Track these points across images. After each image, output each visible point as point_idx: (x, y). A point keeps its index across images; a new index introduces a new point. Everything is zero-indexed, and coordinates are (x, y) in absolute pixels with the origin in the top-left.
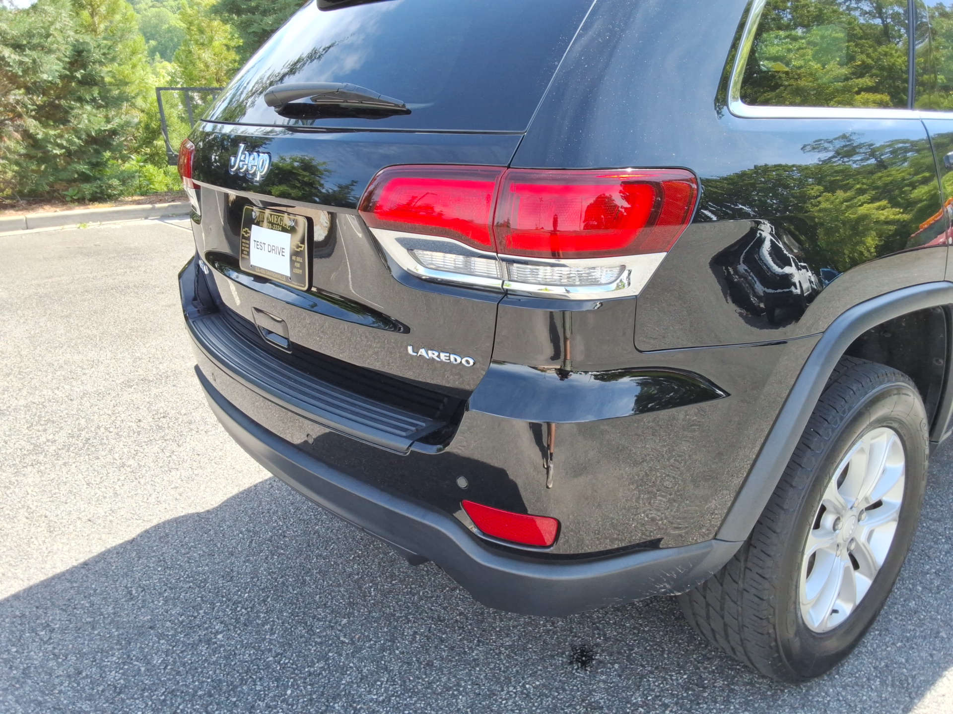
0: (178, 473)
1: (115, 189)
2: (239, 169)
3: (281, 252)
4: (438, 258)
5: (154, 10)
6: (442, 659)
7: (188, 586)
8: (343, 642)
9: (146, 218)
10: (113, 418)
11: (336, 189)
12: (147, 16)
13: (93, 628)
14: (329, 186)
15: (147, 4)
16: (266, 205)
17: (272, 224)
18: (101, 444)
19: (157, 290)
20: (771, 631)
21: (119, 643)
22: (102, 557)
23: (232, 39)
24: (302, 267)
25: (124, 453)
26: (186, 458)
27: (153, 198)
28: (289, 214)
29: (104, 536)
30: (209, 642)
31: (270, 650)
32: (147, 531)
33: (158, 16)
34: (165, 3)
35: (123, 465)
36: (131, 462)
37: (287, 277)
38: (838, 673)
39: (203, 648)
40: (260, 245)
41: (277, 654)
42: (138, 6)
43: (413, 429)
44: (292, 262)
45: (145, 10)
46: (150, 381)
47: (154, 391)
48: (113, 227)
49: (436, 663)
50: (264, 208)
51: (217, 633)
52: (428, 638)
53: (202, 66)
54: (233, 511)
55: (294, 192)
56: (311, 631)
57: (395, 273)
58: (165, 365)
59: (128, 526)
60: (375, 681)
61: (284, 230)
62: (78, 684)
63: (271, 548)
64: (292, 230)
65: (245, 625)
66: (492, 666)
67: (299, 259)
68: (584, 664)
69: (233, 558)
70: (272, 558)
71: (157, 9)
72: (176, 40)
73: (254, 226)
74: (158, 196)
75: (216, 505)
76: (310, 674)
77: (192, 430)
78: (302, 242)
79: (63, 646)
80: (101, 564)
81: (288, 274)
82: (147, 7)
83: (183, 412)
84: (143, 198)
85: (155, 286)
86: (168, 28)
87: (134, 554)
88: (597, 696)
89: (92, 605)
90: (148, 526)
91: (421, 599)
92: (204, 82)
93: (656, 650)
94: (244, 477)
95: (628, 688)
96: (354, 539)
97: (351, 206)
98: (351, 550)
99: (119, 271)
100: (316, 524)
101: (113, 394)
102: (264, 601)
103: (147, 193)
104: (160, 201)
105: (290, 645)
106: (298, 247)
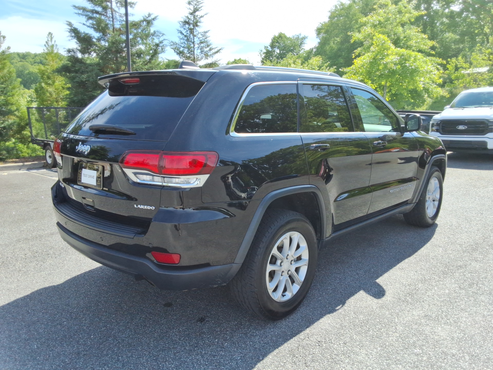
0: (45, 272)
1: (4, 156)
2: (79, 150)
3: (93, 177)
4: (145, 177)
5: (21, 63)
6: (150, 324)
7: (51, 308)
8: (113, 322)
9: (20, 170)
10: (14, 254)
11: (114, 156)
12: (17, 66)
13: (14, 323)
14: (110, 155)
15: (17, 60)
16: (88, 162)
17: (90, 168)
18: (10, 263)
19: (29, 202)
20: (256, 296)
21: (25, 327)
22: (15, 301)
23: (65, 84)
24: (100, 182)
25: (20, 266)
26: (47, 267)
27: (23, 160)
28: (96, 165)
29: (15, 294)
30: (61, 325)
31: (85, 326)
32: (33, 292)
33: (23, 66)
34: (27, 60)
35: (20, 270)
36: (24, 269)
37: (95, 186)
38: (288, 319)
39: (59, 327)
40: (85, 176)
41: (87, 327)
42: (12, 61)
43: (136, 231)
44: (97, 181)
45: (16, 63)
46: (28, 239)
47: (31, 243)
48: (4, 174)
49: (148, 325)
50: (87, 163)
51: (64, 322)
52: (145, 319)
53: (48, 94)
54: (68, 284)
55: (97, 158)
56: (100, 319)
57: (130, 182)
58: (35, 233)
59: (25, 291)
60: (125, 332)
61: (94, 170)
62: (10, 339)
63: (85, 295)
64: (97, 170)
65: (75, 319)
66: (168, 325)
67: (99, 179)
68: (202, 322)
69: (69, 299)
70: (85, 299)
71: (22, 63)
72: (32, 78)
73: (83, 169)
74: (25, 159)
75: (61, 283)
76: (100, 331)
77: (49, 257)
78: (101, 174)
79: (3, 329)
80: (15, 304)
81: (95, 184)
82: (17, 61)
83: (45, 250)
84: (17, 160)
85: (27, 201)
86: (29, 73)
87: (28, 300)
88: (204, 330)
89: (13, 316)
90: (33, 291)
91: (144, 307)
92: (49, 102)
93: (228, 316)
94: (73, 273)
95: (215, 327)
96: (118, 291)
97: (117, 162)
98: (117, 294)
99: (9, 194)
100: (103, 287)
101: (12, 245)
102: (82, 312)
103: (19, 158)
104: (27, 161)
105: (92, 324)
106: (99, 175)
